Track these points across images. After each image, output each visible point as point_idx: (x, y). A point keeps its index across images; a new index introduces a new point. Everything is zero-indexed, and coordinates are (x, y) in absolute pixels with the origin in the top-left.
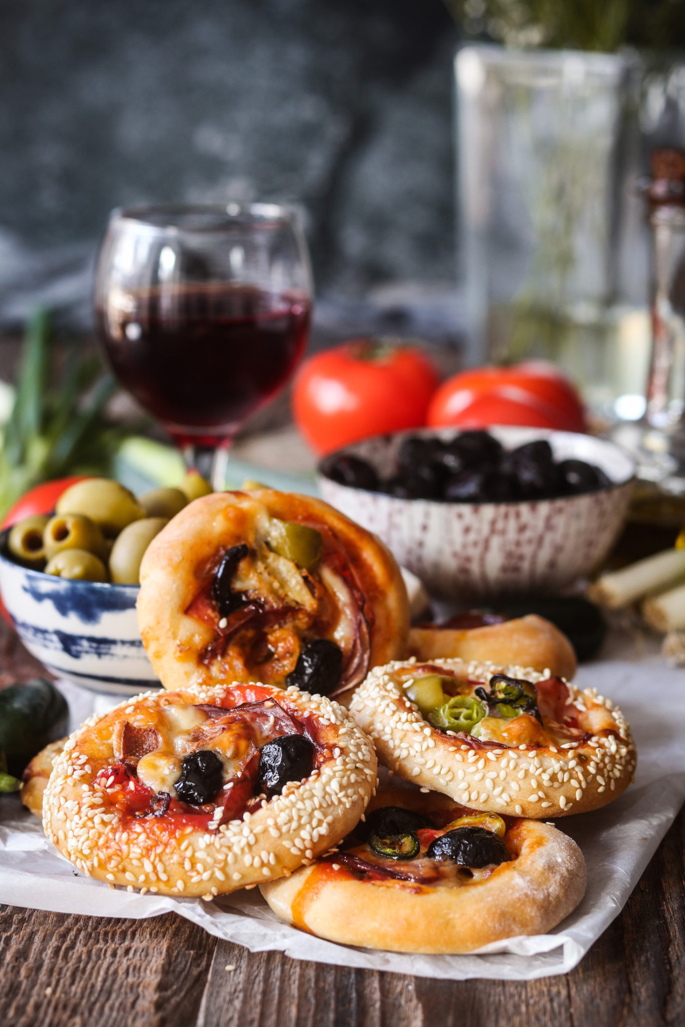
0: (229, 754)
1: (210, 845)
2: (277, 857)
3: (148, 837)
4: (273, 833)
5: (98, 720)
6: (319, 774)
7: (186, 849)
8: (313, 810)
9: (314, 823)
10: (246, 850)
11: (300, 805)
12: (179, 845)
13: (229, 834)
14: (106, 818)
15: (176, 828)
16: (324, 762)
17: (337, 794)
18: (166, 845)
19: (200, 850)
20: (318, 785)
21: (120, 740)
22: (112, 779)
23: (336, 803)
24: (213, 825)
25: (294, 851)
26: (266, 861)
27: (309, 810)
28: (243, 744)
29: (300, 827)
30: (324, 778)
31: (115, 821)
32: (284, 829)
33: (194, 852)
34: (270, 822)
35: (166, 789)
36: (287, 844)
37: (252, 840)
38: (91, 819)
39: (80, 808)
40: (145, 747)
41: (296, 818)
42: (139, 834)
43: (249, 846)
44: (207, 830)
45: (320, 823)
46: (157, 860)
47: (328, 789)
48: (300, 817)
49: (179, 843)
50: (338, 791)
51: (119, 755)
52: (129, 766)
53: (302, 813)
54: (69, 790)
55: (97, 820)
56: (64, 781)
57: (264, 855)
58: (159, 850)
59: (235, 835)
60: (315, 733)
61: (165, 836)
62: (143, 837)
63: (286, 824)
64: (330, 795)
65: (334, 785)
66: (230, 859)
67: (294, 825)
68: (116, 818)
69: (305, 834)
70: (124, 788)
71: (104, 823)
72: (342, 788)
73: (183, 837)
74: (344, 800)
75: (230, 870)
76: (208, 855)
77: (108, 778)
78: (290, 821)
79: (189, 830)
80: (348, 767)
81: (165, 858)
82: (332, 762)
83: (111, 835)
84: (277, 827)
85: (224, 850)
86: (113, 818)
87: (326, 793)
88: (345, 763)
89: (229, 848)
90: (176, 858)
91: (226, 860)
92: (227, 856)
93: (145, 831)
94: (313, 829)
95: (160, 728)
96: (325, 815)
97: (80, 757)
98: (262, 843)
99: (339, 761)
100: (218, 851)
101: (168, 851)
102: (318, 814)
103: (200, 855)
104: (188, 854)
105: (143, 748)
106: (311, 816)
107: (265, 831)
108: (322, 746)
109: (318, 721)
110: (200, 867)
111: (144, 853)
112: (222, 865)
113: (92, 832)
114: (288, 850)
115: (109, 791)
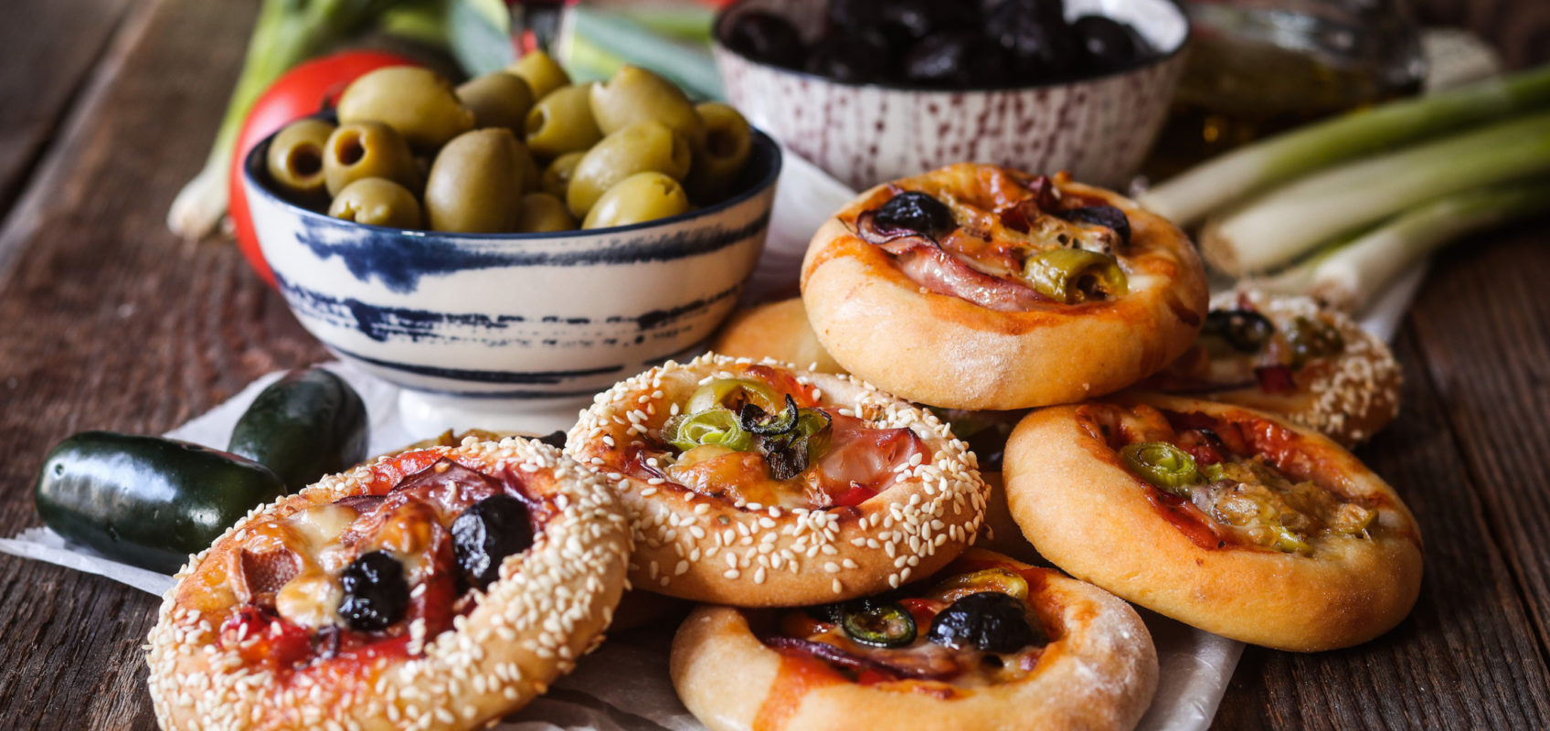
0: (405, 547)
1: (419, 677)
2: (521, 667)
3: (324, 689)
4: (505, 634)
5: (198, 564)
6: (546, 538)
7: (386, 690)
8: (554, 588)
9: (561, 605)
10: (474, 669)
11: (533, 585)
12: (373, 687)
13: (441, 653)
14: (254, 680)
15: (362, 664)
16: (547, 520)
17: (580, 558)
18: (354, 693)
19: (406, 686)
20: (549, 553)
21: (240, 576)
22: (244, 628)
23: (583, 569)
24: (414, 647)
25: (543, 653)
26: (506, 678)
27: (548, 589)
28: (422, 528)
29: (542, 617)
30: (555, 541)
31: (268, 681)
32: (520, 625)
33: (398, 691)
34: (497, 621)
35: (328, 620)
36: (529, 645)
37: (478, 653)
38: (232, 689)
39: (210, 680)
40: (279, 577)
41: (532, 605)
42: (309, 689)
43: (476, 663)
44: (407, 657)
45: (569, 604)
46: (347, 717)
47: (565, 554)
48: (538, 604)
49: (372, 682)
50: (580, 553)
51: (244, 596)
52: (264, 607)
53: (539, 596)
54: (186, 661)
55: (241, 687)
56: (175, 653)
57: (501, 668)
58: (346, 701)
59: (450, 652)
60: (521, 488)
61: (349, 681)
62: (316, 691)
63: (520, 617)
64: (571, 561)
65: (573, 546)
66: (454, 689)
67: (532, 616)
68: (269, 677)
69: (551, 625)
70: (265, 638)
71: (252, 688)
72: (586, 547)
73: (376, 675)
74: (593, 563)
75: (458, 704)
76: (420, 690)
77: (236, 628)
78: (525, 611)
79: (382, 663)
80: (585, 517)
81: (357, 712)
82: (559, 517)
83: (268, 702)
84: (509, 625)
85: (442, 677)
86: (265, 678)
87: (564, 560)
88: (578, 514)
89: (448, 673)
90: (373, 708)
91: (448, 692)
92: (447, 685)
93: (316, 681)
94: (561, 614)
95: (294, 544)
96: (573, 591)
97: (189, 614)
98: (493, 654)
99: (568, 512)
100: (434, 681)
101: (359, 700)
102: (562, 592)
103: (407, 693)
104: (391, 696)
105: (276, 580)
106: (553, 596)
107: (493, 635)
108: (537, 501)
109: (519, 471)
110: (411, 711)
111: (325, 711)
112: (443, 701)
113: (238, 707)
114: (534, 654)
115: (247, 644)
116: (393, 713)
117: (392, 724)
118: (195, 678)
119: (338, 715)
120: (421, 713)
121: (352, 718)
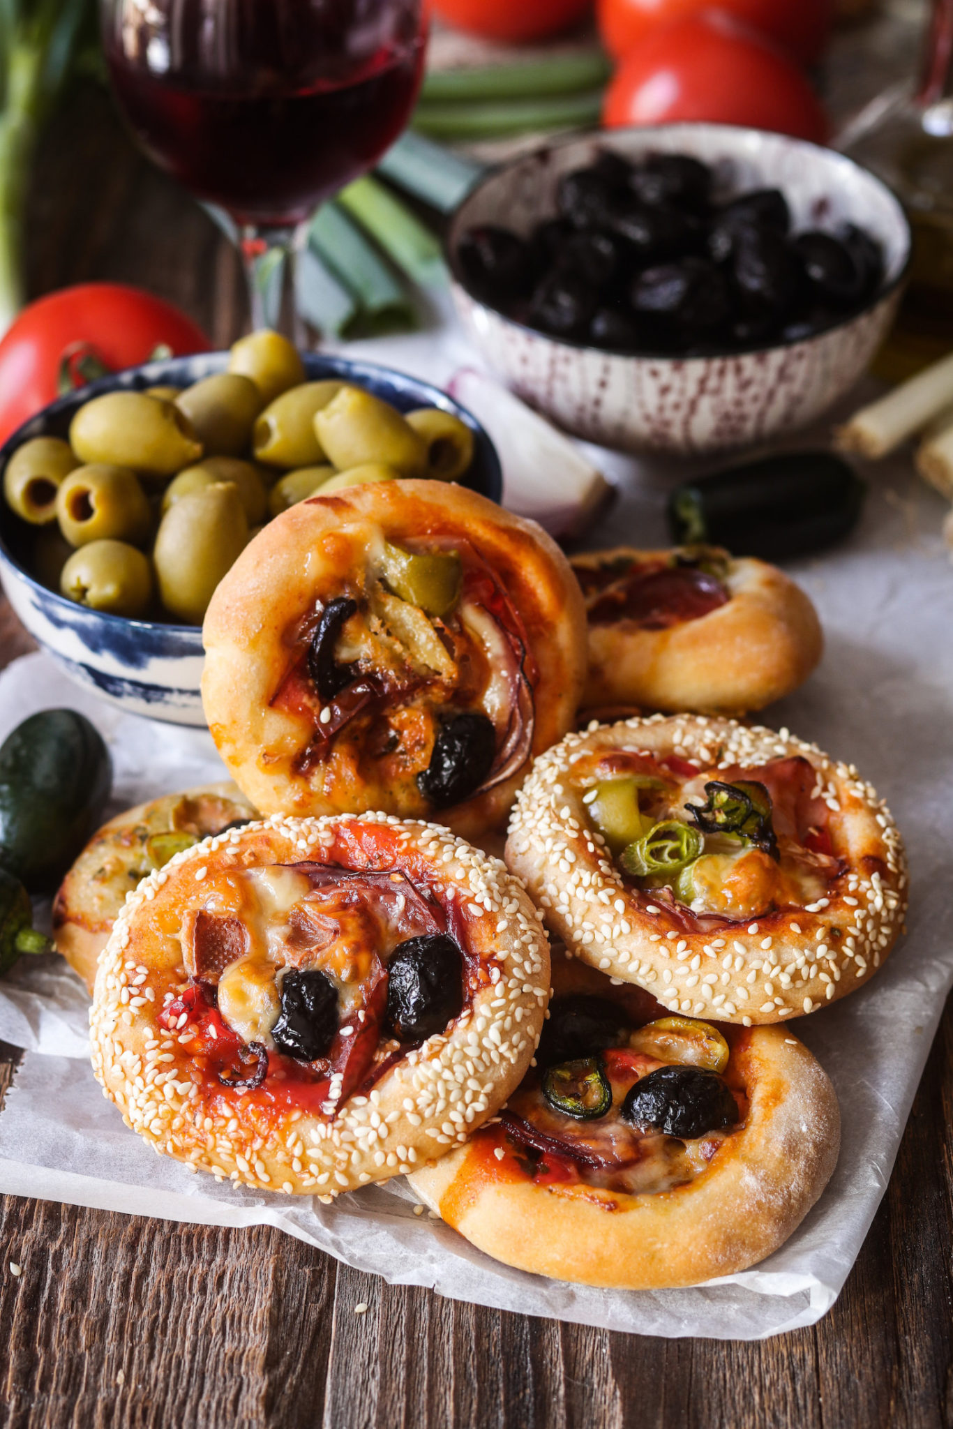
0: (345, 974)
1: (325, 1140)
2: (418, 1150)
3: (240, 1126)
4: (413, 1119)
6: (471, 1016)
7: (295, 1144)
8: (466, 1079)
9: (468, 1097)
10: (376, 1147)
11: (447, 1075)
12: (284, 1140)
13: (351, 1121)
14: (181, 1088)
15: (279, 1113)
16: (477, 990)
17: (497, 1048)
18: (266, 1139)
19: (314, 1147)
20: (471, 1037)
21: (192, 944)
22: (184, 1017)
23: (497, 1060)
24: (329, 1108)
25: (441, 1140)
26: (403, 1159)
27: (461, 1080)
28: (363, 959)
29: (449, 1106)
30: (479, 1024)
31: (193, 1093)
32: (427, 1113)
33: (305, 1149)
34: (408, 1105)
35: (260, 1039)
36: (431, 1132)
37: (383, 1131)
38: (160, 1088)
39: (143, 1067)
40: (226, 949)
41: (442, 1095)
42: (227, 1120)
43: (380, 1140)
44: (320, 1114)
45: (475, 1095)
46: (255, 1158)
47: (485, 1042)
48: (448, 1092)
49: (284, 1133)
50: (498, 1043)
51: (191, 970)
52: (206, 985)
53: (451, 1087)
54: (125, 1032)
55: (168, 1090)
56: (116, 1014)
57: (401, 1151)
58: (258, 1144)
59: (360, 1124)
60: (463, 926)
61: (263, 1127)
62: (233, 1125)
63: (429, 1105)
64: (488, 1051)
65: (494, 1034)
66: (355, 1157)
67: (441, 1105)
68: (195, 1087)
69: (455, 1116)
70: (202, 1033)
71: (177, 1096)
72: (504, 1034)
73: (288, 1125)
74: (508, 1054)
75: (355, 1170)
76: (325, 1153)
77: (178, 1015)
78: (435, 1100)
79: (296, 1115)
80: (512, 995)
81: (264, 1155)
82: (489, 990)
83: (189, 1117)
84: (417, 1111)
85: (347, 1147)
86: (189, 1089)
87: (482, 1048)
88: (507, 991)
89: (353, 1144)
90: (280, 1156)
91: (349, 1162)
92: (350, 1154)
93: (235, 1116)
94: (467, 1106)
95: (247, 914)
96: (482, 1083)
97: (138, 970)
98: (397, 1135)
99: (499, 990)
100: (339, 1149)
101: (268, 1146)
102: (472, 1084)
103: (312, 1153)
104: (297, 1151)
105: (224, 949)
106: (463, 1088)
107: (402, 1116)
108: (473, 956)
109: (466, 909)
110: (313, 1168)
111: (236, 1148)
112: (344, 1166)
113: (162, 1108)
114: (434, 1139)
115: (182, 1039)
116: (296, 1166)
117: (294, 1173)
118: (129, 1058)
119: (248, 1155)
120: (321, 1172)
121: (259, 1158)
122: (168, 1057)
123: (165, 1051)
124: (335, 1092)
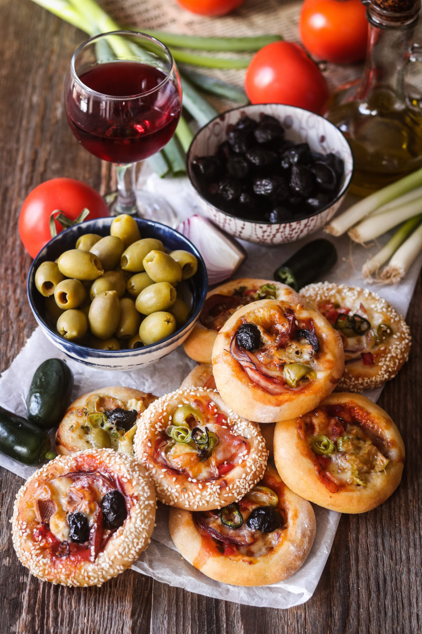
0: (88, 512)
1: (94, 569)
2: (123, 565)
3: (66, 570)
4: (119, 557)
6: (131, 518)
7: (84, 573)
8: (133, 539)
9: (135, 545)
10: (110, 568)
11: (127, 540)
12: (81, 572)
13: (100, 562)
14: (45, 561)
15: (77, 563)
16: (131, 508)
17: (141, 526)
19: (90, 572)
20: (132, 525)
21: (38, 511)
22: (40, 537)
23: (142, 530)
24: (92, 559)
27: (131, 540)
28: (93, 505)
29: (130, 549)
30: (134, 520)
31: (49, 562)
32: (123, 554)
33: (88, 573)
34: (116, 553)
35: (65, 539)
36: (126, 559)
37: (111, 563)
38: (38, 562)
39: (32, 556)
41: (126, 546)
42: (61, 569)
43: (111, 566)
44: (90, 561)
45: (138, 544)
46: (73, 579)
47: (136, 526)
48: (128, 545)
49: (80, 569)
50: (140, 524)
51: (40, 519)
52: (46, 524)
53: (128, 543)
54: (24, 545)
55: (41, 562)
56: (20, 540)
57: (118, 567)
58: (74, 575)
59: (103, 562)
60: (123, 488)
61: (73, 569)
62: (64, 570)
63: (123, 551)
64: (138, 528)
65: (139, 521)
67: (127, 550)
68: (49, 559)
69: (132, 552)
70: (47, 541)
71: (44, 563)
72: (142, 521)
73: (81, 567)
74: (145, 527)
75: (105, 576)
76: (94, 573)
78: (125, 549)
79: (82, 563)
80: (142, 507)
81: (76, 577)
82: (134, 507)
84: (120, 554)
85: (101, 570)
86: (47, 561)
87: (136, 528)
88: (140, 506)
89: (103, 569)
90: (81, 577)
91: (103, 574)
92: (102, 572)
93: (63, 566)
94: (135, 548)
95: (53, 497)
96: (139, 539)
97: (23, 523)
98: (115, 563)
100: (99, 571)
101: (76, 575)
102: (136, 540)
103: (91, 574)
104: (86, 574)
105: (49, 510)
106: (133, 542)
107: (115, 557)
108: (127, 496)
109: (122, 480)
110: (92, 578)
112: (101, 576)
114: (128, 561)
115: (42, 545)
122: (39, 551)
123: (37, 549)
124: (93, 553)
